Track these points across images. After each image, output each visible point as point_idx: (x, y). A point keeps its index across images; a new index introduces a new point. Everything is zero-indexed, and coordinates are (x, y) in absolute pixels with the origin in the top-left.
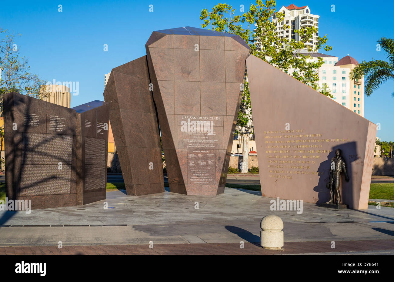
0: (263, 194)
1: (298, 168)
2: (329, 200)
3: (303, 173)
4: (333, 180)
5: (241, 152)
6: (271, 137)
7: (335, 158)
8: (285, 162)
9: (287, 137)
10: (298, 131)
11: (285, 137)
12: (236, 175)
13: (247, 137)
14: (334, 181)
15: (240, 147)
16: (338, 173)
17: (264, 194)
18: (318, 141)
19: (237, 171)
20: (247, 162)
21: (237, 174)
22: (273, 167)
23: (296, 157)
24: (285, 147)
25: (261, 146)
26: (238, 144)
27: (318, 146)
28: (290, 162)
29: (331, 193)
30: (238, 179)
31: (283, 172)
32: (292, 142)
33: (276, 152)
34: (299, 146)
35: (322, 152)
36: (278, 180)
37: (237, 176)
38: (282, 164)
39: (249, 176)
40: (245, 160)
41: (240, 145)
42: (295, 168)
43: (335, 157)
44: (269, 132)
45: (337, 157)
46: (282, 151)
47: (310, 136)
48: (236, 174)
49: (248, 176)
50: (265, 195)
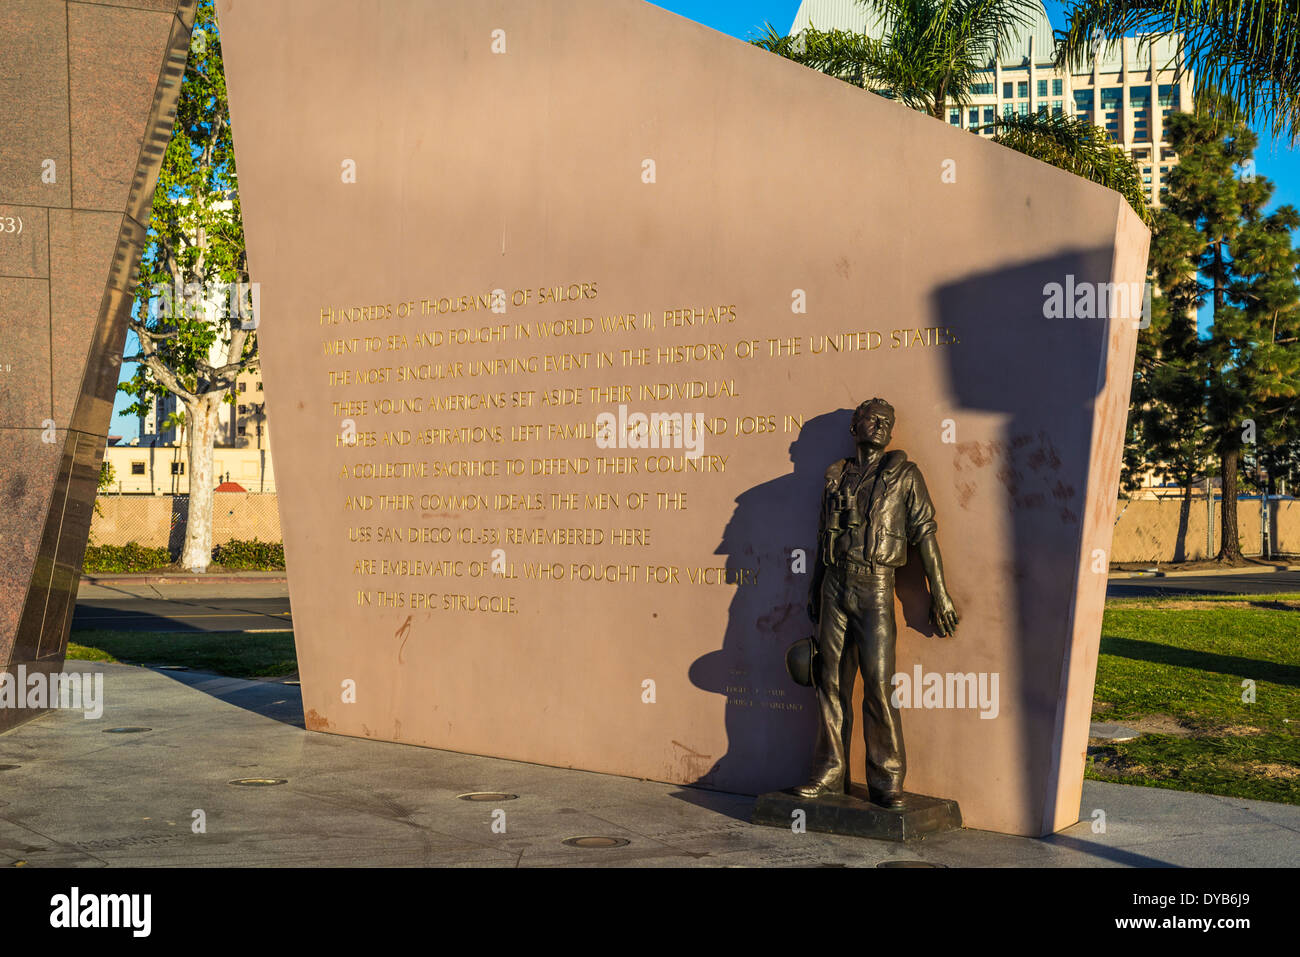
0: (313, 712)
1: (556, 538)
2: (821, 773)
3: (593, 572)
4: (842, 620)
5: (184, 489)
6: (368, 345)
7: (852, 468)
8: (465, 503)
9: (479, 336)
10: (559, 294)
11: (467, 336)
12: (157, 576)
13: (207, 415)
14: (851, 633)
15: (182, 473)
16: (881, 572)
17: (323, 715)
18: (707, 353)
19: (164, 562)
20: (207, 520)
21: (162, 571)
22: (384, 535)
23: (542, 466)
24: (467, 402)
25: (302, 406)
26: (177, 461)
27: (704, 389)
28: (499, 502)
29: (830, 720)
30: (166, 595)
31: (449, 570)
32: (514, 366)
33: (401, 438)
34: (563, 397)
35: (739, 426)
36: (412, 623)
37: (161, 581)
38: (445, 515)
39: (215, 578)
40: (199, 514)
41: (183, 464)
42: (535, 539)
43: (854, 460)
44: (351, 313)
45: (866, 455)
46: (442, 434)
47: (647, 320)
48: (157, 571)
49: (210, 582)
50: (324, 722)
